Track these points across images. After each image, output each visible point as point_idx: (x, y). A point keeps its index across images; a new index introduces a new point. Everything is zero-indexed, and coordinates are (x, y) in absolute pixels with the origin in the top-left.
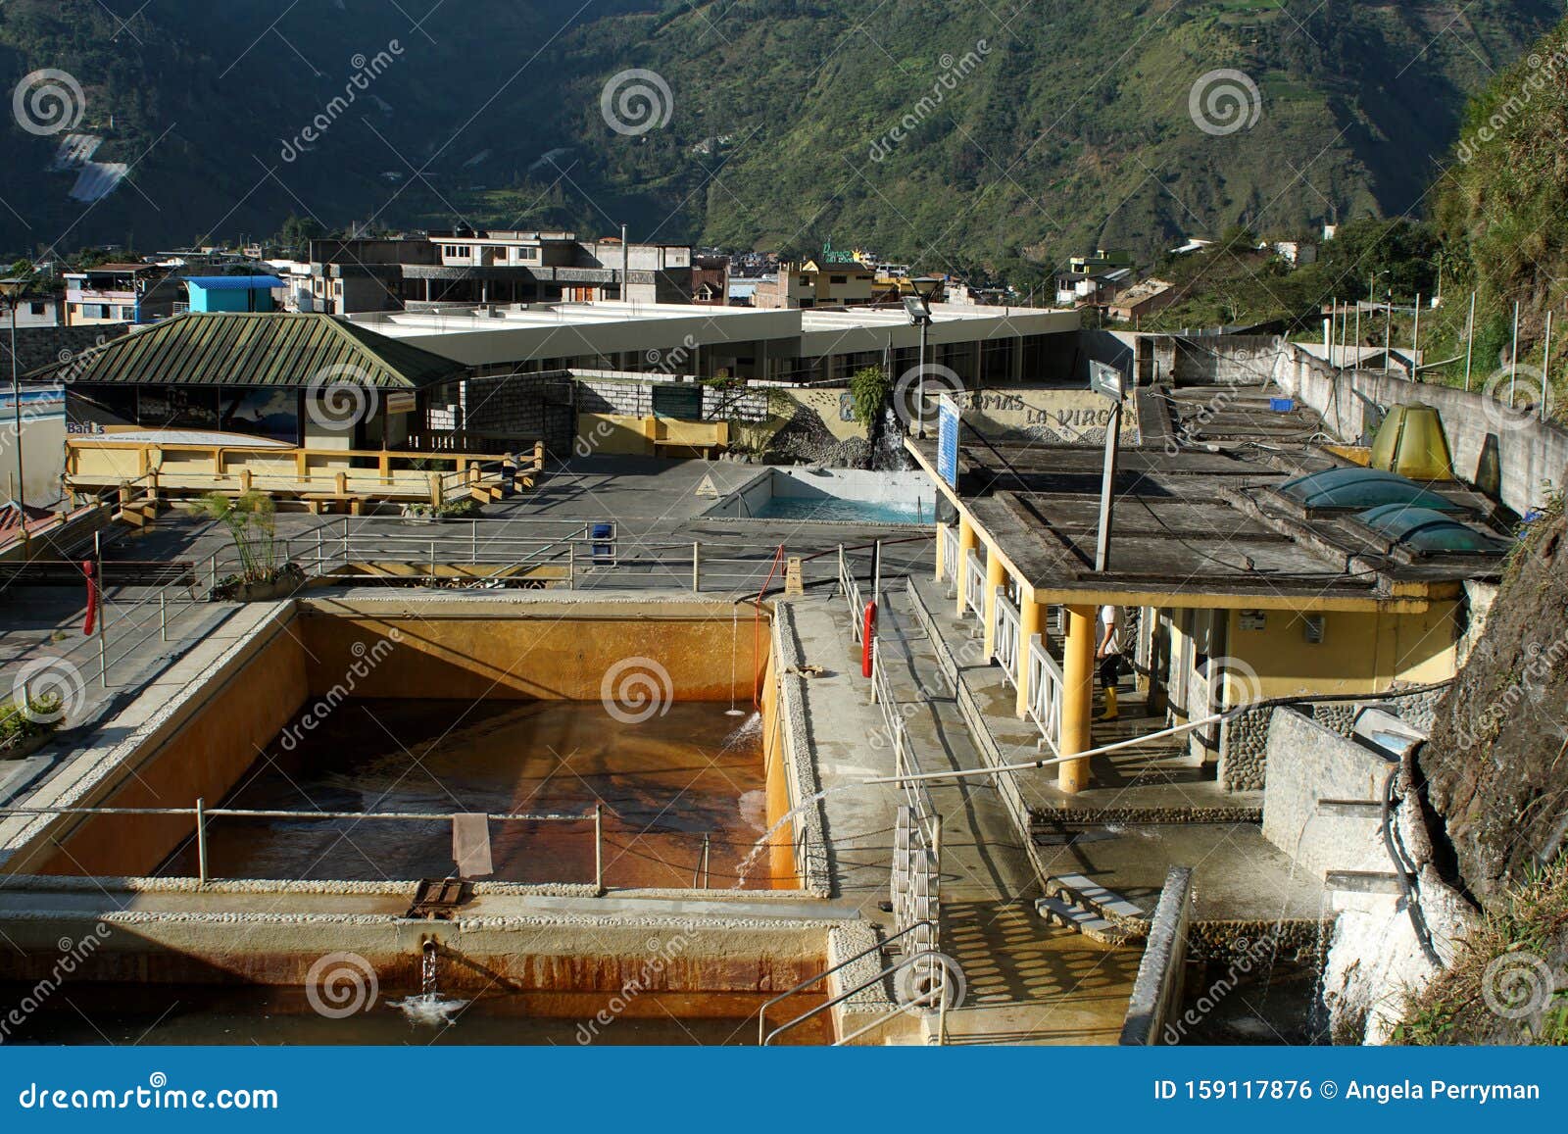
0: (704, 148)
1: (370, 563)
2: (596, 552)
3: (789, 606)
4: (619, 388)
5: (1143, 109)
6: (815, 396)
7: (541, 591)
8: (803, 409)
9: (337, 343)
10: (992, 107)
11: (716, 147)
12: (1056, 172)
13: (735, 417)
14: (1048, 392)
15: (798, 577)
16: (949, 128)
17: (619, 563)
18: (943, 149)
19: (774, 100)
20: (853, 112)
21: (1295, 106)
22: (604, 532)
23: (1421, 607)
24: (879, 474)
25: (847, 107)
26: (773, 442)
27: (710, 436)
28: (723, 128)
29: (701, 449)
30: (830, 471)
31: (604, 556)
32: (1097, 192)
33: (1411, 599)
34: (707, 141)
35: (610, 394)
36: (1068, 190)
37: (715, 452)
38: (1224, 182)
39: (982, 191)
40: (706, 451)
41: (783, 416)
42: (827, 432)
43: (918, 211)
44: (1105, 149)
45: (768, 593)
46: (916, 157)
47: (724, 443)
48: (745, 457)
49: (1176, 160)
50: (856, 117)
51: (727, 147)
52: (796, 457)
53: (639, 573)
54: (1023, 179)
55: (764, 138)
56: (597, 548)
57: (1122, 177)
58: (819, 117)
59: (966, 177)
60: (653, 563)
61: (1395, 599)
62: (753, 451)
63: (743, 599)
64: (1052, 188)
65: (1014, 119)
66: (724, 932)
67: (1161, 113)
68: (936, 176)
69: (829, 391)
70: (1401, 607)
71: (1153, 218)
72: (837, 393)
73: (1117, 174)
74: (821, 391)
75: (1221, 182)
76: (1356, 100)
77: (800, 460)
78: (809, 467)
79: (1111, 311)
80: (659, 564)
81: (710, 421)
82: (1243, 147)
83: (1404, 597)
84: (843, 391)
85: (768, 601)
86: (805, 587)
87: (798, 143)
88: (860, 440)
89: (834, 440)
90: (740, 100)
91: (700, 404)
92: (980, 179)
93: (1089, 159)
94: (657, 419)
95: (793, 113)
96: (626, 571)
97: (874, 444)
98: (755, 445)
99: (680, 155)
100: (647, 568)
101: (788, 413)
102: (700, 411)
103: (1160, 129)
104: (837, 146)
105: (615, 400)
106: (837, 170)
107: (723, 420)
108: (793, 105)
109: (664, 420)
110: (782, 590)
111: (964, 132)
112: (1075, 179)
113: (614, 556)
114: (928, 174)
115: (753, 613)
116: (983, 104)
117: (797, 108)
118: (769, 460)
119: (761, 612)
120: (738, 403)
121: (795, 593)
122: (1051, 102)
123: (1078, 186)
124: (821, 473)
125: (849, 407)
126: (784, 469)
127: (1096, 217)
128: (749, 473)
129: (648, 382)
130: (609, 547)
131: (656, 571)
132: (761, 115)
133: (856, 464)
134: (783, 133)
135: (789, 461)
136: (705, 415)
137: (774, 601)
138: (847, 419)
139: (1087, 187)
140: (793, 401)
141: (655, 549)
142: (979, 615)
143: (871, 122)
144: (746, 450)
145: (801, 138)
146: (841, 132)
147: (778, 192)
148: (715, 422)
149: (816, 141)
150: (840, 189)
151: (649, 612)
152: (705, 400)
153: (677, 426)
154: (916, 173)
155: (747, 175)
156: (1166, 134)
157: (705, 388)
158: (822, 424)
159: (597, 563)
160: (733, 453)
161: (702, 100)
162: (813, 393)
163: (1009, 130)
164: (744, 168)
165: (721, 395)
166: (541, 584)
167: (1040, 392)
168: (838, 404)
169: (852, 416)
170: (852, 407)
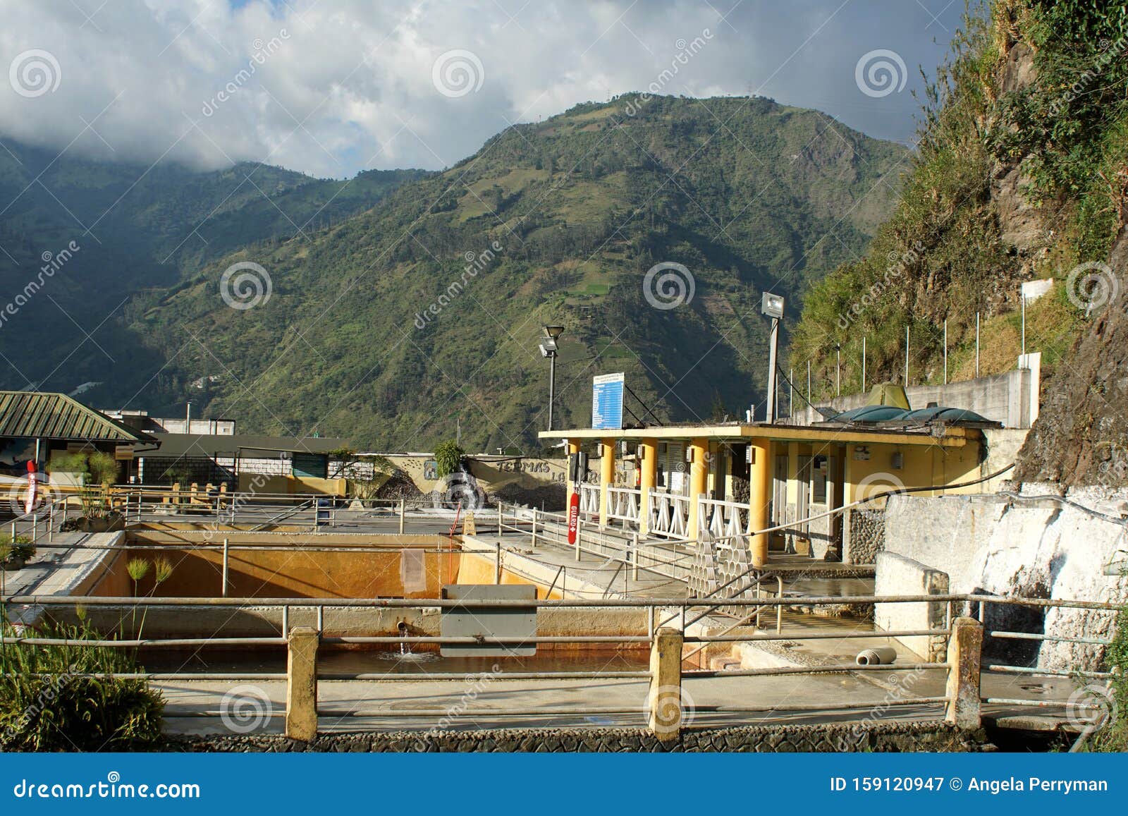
0: (200, 384)
1: (161, 523)
2: (319, 516)
5: (514, 361)
6: (407, 462)
8: (399, 471)
9: (75, 412)
10: (407, 359)
11: (208, 383)
12: (453, 406)
13: (351, 476)
15: (473, 523)
16: (378, 372)
17: (335, 525)
18: (372, 387)
19: (251, 351)
20: (308, 361)
21: (618, 361)
23: (962, 443)
25: (304, 357)
26: (378, 494)
27: (333, 489)
28: (214, 371)
31: (324, 519)
32: (482, 419)
33: (956, 438)
34: (202, 379)
36: (462, 417)
38: (571, 412)
39: (400, 418)
41: (384, 474)
42: (415, 487)
43: (354, 431)
44: (487, 390)
45: (454, 534)
46: (353, 393)
47: (344, 494)
49: (537, 398)
50: (310, 364)
51: (215, 384)
54: (430, 410)
55: (243, 378)
56: (321, 513)
57: (500, 409)
58: (284, 364)
59: (389, 408)
61: (947, 437)
62: (365, 499)
64: (450, 416)
65: (423, 368)
66: (595, 613)
67: (524, 365)
68: (368, 407)
69: (416, 459)
70: (951, 442)
71: (522, 438)
72: (422, 460)
73: (496, 407)
74: (410, 459)
75: (568, 412)
76: (658, 357)
81: (334, 477)
82: (583, 389)
83: (952, 436)
84: (426, 459)
85: (456, 536)
86: (475, 532)
87: (269, 381)
89: (419, 493)
90: (227, 351)
91: (326, 467)
92: (399, 409)
93: (475, 397)
94: (295, 477)
95: (264, 361)
98: (365, 496)
99: (182, 390)
101: (390, 473)
102: (327, 471)
103: (525, 376)
104: (297, 384)
106: (296, 402)
107: (343, 478)
108: (265, 355)
109: (301, 477)
110: (461, 533)
111: (388, 376)
112: (466, 410)
114: (362, 406)
115: (449, 542)
116: (402, 358)
117: (267, 358)
118: (376, 504)
119: (453, 542)
120: (353, 466)
121: (471, 534)
122: (449, 356)
123: (469, 415)
125: (430, 470)
127: (481, 437)
130: (328, 513)
132: (241, 361)
134: (257, 375)
136: (330, 474)
137: (461, 536)
138: (429, 478)
139: (474, 416)
140: (392, 465)
143: (321, 368)
145: (270, 378)
146: (299, 375)
147: (253, 417)
148: (337, 478)
149: (281, 381)
150: (297, 414)
151: (377, 541)
152: (330, 464)
153: (310, 482)
154: (353, 405)
155: (230, 404)
156: (530, 379)
157: (330, 456)
158: (412, 482)
159: (320, 524)
161: (198, 350)
162: (405, 460)
163: (420, 375)
164: (228, 399)
168: (423, 468)
169: (433, 477)
170: (433, 470)
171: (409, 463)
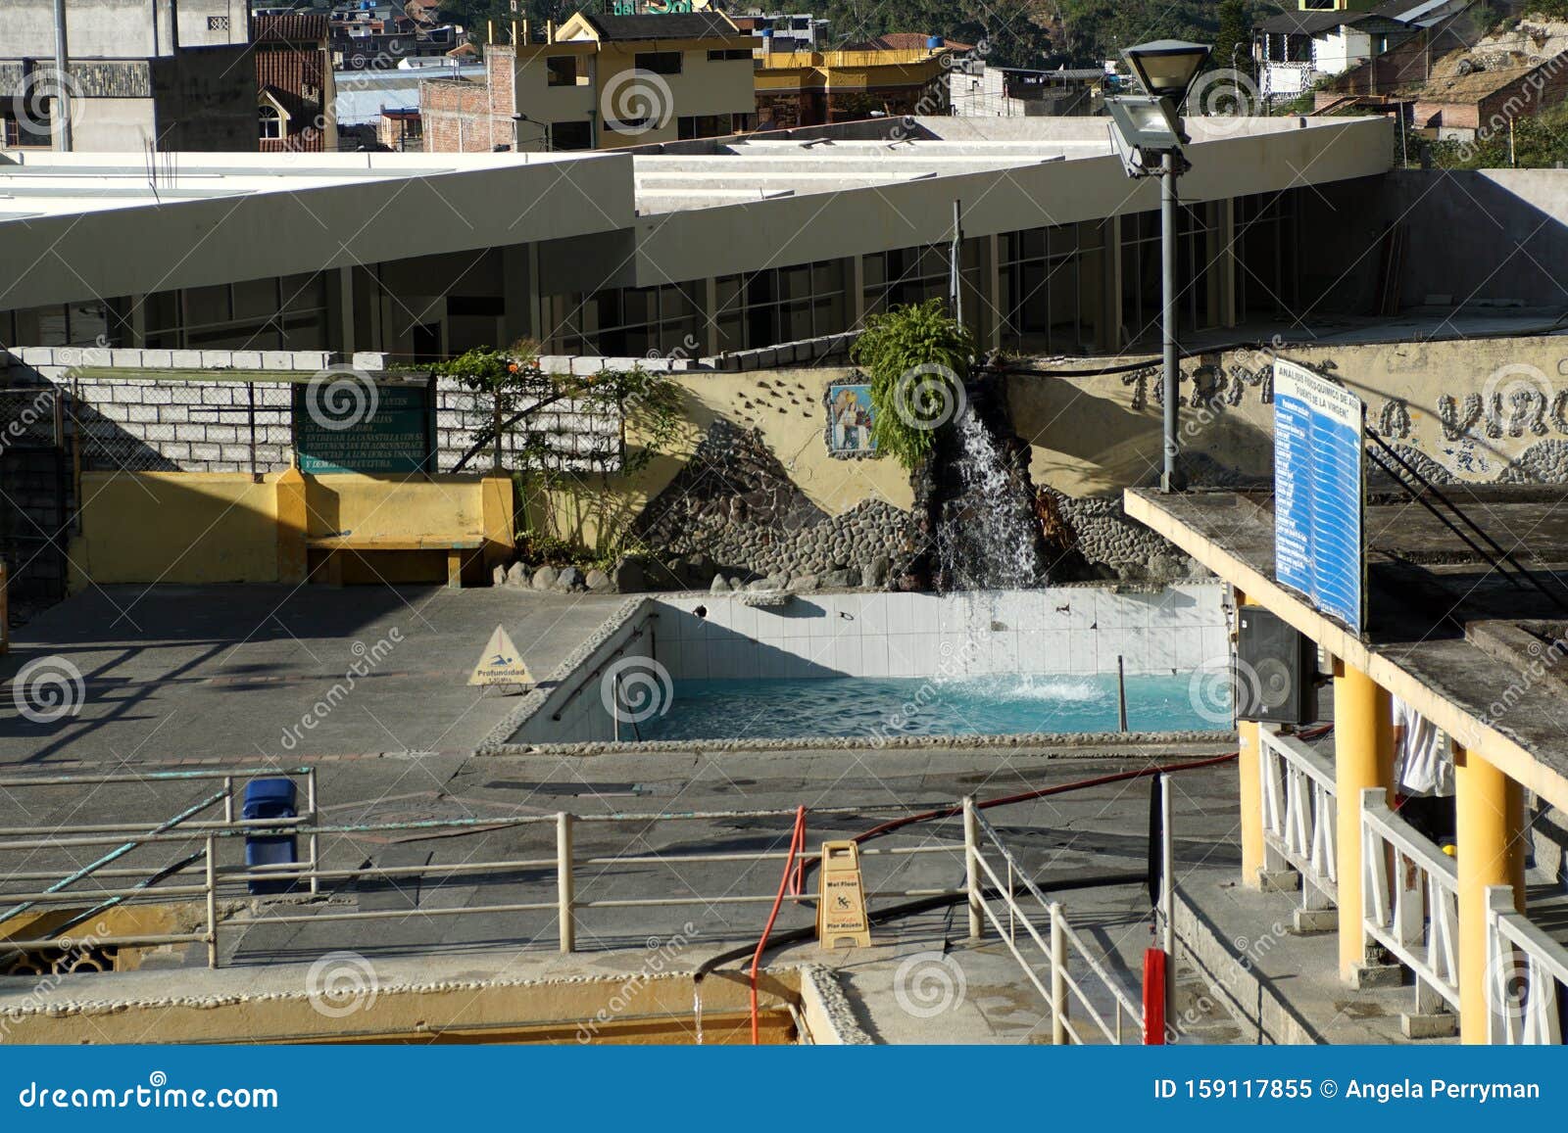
2: (257, 858)
3: (842, 978)
4: (163, 397)
6: (754, 393)
7: (102, 979)
8: (724, 430)
13: (535, 463)
14: (1412, 349)
15: (854, 894)
17: (324, 885)
22: (276, 799)
24: (955, 602)
26: (643, 527)
27: (462, 520)
29: (440, 556)
30: (816, 600)
31: (278, 868)
35: (138, 414)
37: (480, 565)
40: (454, 564)
41: (665, 450)
42: (792, 493)
45: (777, 944)
47: (502, 533)
48: (568, 575)
52: (717, 569)
53: (384, 911)
56: (261, 846)
60: (415, 882)
62: (588, 557)
63: (709, 967)
69: (791, 377)
72: (815, 380)
74: (770, 377)
77: (728, 573)
78: (753, 591)
79: (1421, 114)
80: (435, 882)
81: (458, 475)
84: (832, 373)
85: (781, 965)
86: (879, 920)
88: (887, 510)
89: (812, 515)
91: (429, 430)
94: (308, 478)
96: (349, 909)
97: (934, 517)
98: (590, 539)
100: (405, 895)
101: (682, 444)
102: (430, 447)
105: (155, 433)
107: (498, 472)
109: (331, 479)
110: (810, 935)
113: (309, 867)
115: (744, 1002)
118: (635, 577)
119: (764, 998)
120: (542, 424)
121: (847, 943)
124: (790, 607)
125: (850, 417)
126: (685, 602)
128: (594, 619)
129: (277, 375)
130: (292, 839)
131: (433, 904)
133: (886, 578)
135: (697, 579)
136: (447, 461)
137: (800, 968)
138: (847, 450)
140: (694, 410)
141: (410, 842)
142: (1425, 972)
144: (567, 554)
148: (475, 478)
151: (451, 1017)
152: (443, 420)
153: (367, 494)
157: (442, 384)
158: (777, 471)
159: (260, 887)
160: (532, 564)
162: (745, 383)
165: (488, 401)
166: (103, 957)
167: (1387, 349)
168: (820, 413)
169: (864, 445)
170: (862, 418)
171: (763, 394)
